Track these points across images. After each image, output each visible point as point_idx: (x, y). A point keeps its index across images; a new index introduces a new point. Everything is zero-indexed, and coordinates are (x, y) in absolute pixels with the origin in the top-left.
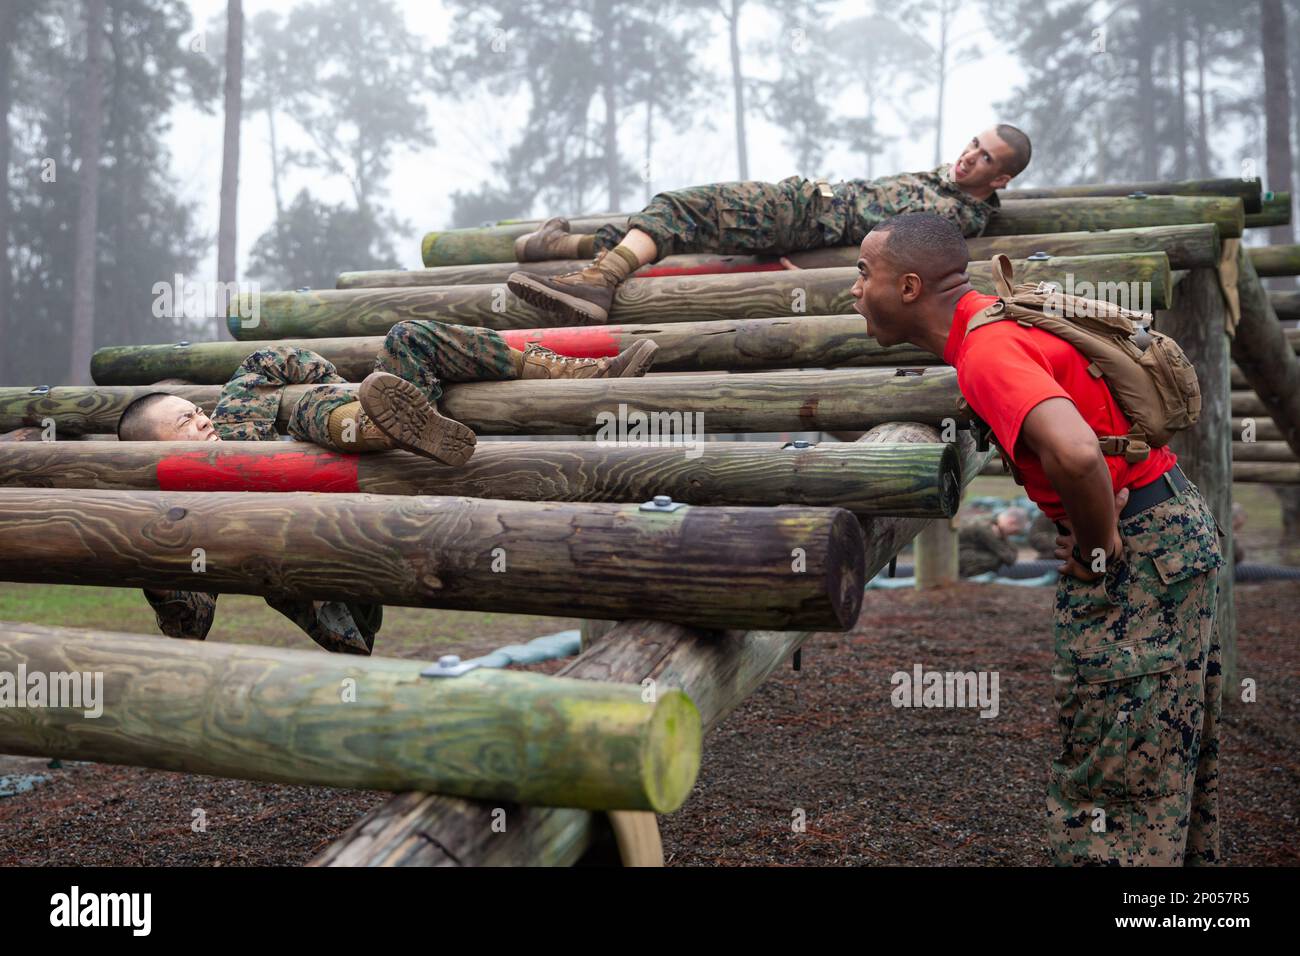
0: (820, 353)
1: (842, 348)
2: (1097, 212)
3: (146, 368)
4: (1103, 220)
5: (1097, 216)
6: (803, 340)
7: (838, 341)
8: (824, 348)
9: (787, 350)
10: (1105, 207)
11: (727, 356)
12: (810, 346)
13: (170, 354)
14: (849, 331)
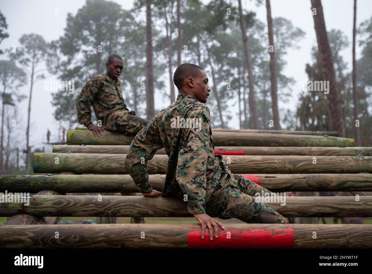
0: (337, 187)
1: (345, 185)
2: (316, 140)
3: (32, 185)
4: (318, 143)
5: (316, 141)
6: (332, 182)
7: (344, 183)
8: (339, 185)
9: (325, 186)
10: (319, 139)
11: (303, 187)
12: (334, 184)
13: (45, 179)
14: (348, 180)
